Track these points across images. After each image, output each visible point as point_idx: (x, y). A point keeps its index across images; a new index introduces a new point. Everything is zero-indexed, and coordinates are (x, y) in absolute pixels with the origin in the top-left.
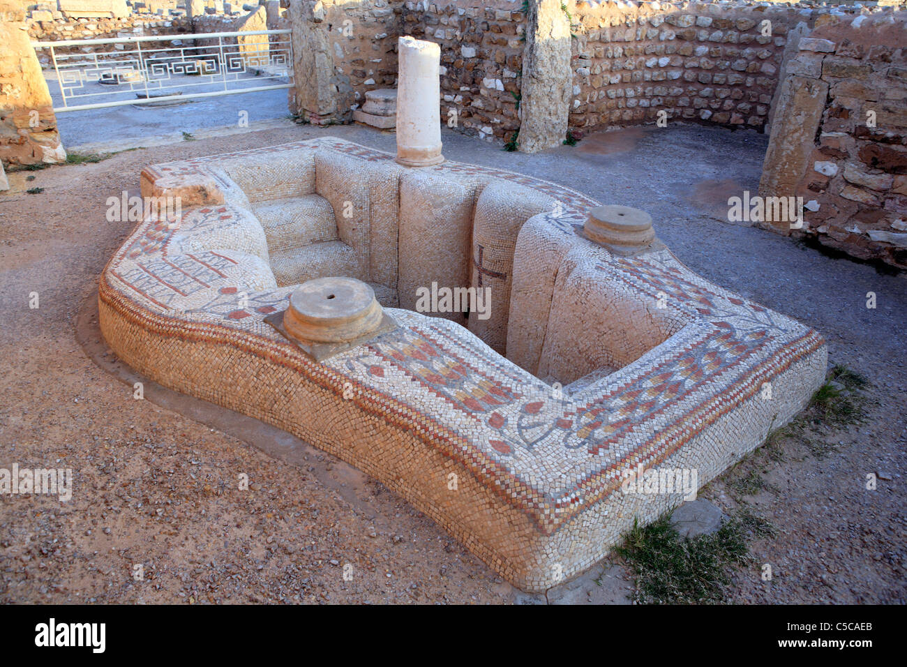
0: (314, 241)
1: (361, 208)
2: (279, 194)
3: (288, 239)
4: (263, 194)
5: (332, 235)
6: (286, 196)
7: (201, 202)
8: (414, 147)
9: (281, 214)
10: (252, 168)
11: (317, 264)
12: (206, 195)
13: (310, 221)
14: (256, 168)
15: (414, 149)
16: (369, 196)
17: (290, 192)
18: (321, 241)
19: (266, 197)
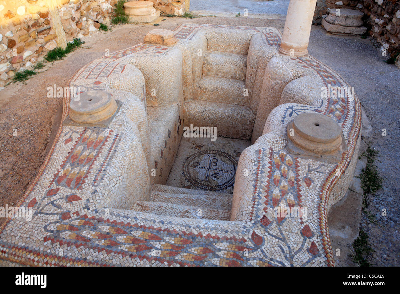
0: (232, 77)
1: (253, 68)
2: (229, 50)
3: (220, 72)
4: (221, 48)
5: (243, 77)
6: (232, 52)
7: (161, 43)
8: (286, 42)
9: (220, 60)
10: (218, 34)
11: (224, 88)
12: (163, 40)
13: (233, 67)
14: (220, 35)
15: (286, 44)
16: (258, 63)
17: (234, 50)
18: (236, 78)
19: (221, 50)
